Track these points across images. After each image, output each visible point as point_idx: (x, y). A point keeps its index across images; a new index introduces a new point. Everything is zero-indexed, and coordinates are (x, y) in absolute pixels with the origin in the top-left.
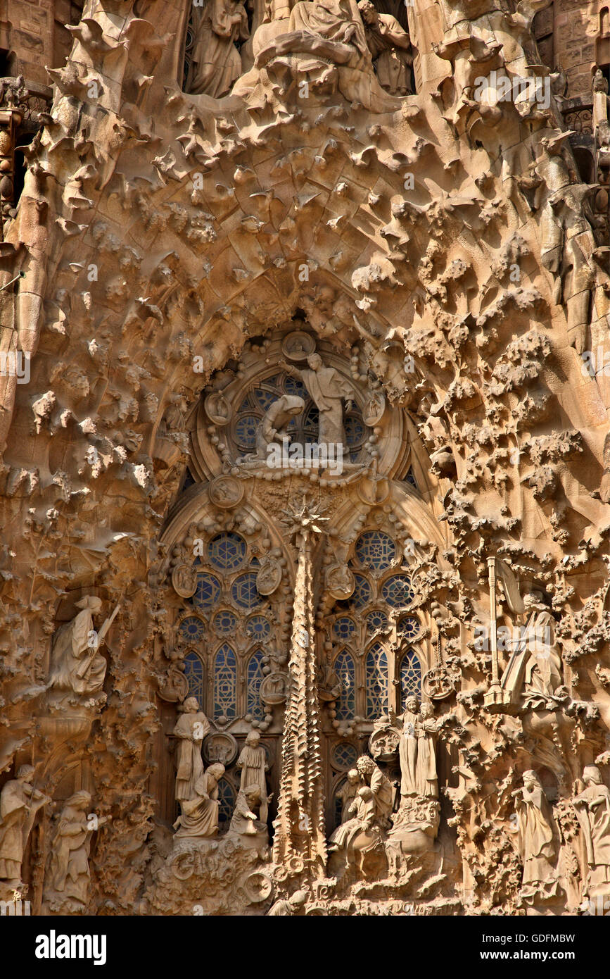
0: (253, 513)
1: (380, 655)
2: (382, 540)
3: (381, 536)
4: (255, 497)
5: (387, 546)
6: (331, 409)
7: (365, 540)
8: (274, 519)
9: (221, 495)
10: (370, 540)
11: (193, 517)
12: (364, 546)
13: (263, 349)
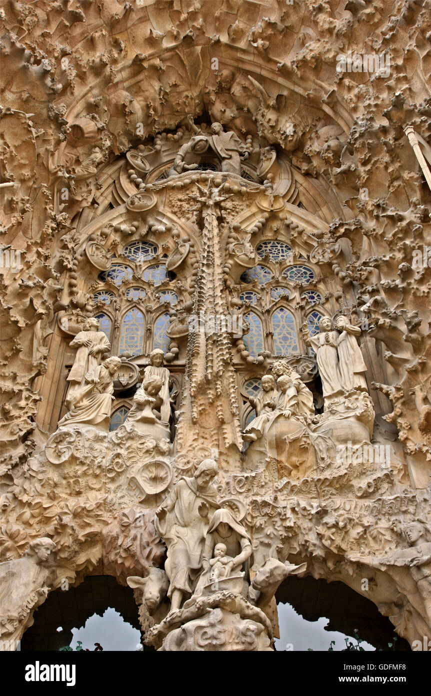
0: (165, 221)
1: (285, 316)
2: (279, 246)
3: (278, 243)
4: (167, 209)
5: (284, 249)
6: (231, 157)
7: (264, 246)
8: (183, 220)
9: (136, 200)
10: (269, 246)
11: (111, 220)
12: (264, 249)
13: (176, 136)
